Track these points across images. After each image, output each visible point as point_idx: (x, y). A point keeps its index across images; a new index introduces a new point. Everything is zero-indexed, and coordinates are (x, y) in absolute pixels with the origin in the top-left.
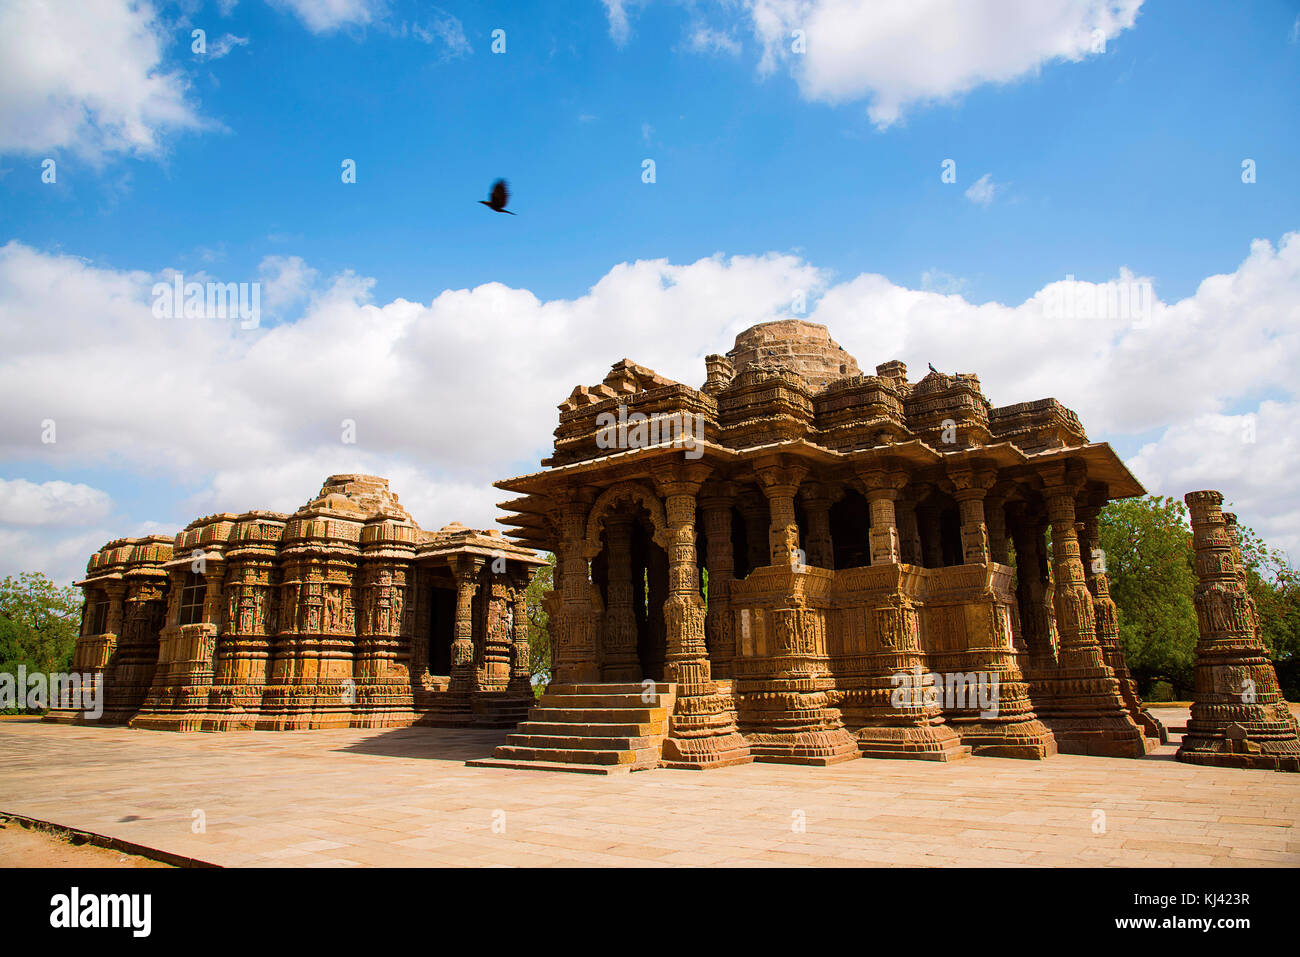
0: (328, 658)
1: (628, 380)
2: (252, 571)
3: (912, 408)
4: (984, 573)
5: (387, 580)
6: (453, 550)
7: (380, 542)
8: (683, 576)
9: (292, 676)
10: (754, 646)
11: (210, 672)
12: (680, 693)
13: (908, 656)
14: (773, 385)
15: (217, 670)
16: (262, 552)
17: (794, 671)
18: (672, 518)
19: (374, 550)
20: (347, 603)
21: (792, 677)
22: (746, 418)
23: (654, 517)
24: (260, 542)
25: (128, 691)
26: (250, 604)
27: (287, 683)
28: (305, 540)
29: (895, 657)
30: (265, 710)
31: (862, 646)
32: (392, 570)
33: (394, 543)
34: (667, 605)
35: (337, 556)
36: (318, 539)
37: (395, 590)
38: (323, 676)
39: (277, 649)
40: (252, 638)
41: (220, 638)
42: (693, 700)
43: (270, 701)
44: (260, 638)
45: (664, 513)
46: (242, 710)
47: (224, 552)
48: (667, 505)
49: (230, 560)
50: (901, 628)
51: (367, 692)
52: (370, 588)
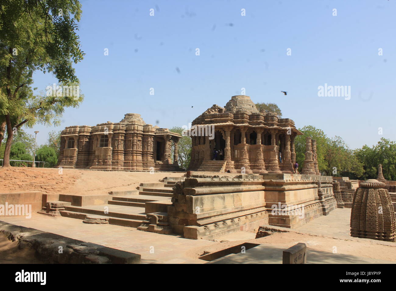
0: (138, 155)
1: (216, 108)
2: (120, 136)
3: (265, 118)
4: (274, 147)
5: (150, 139)
6: (165, 134)
7: (148, 131)
8: (228, 144)
9: (131, 159)
10: (237, 156)
11: (111, 158)
12: (227, 162)
13: (261, 159)
14: (243, 114)
15: (113, 157)
16: (123, 132)
17: (244, 160)
18: (226, 135)
19: (147, 133)
20: (141, 144)
21: (244, 161)
22: (238, 119)
23: (223, 134)
24: (122, 130)
25: (83, 161)
26: (120, 143)
27: (130, 160)
28: (133, 130)
29: (259, 159)
30: (124, 166)
31: (254, 157)
32: (151, 137)
33: (151, 131)
34: (225, 149)
35: (140, 134)
36: (136, 130)
37: (151, 142)
38: (138, 159)
39: (126, 153)
40: (121, 151)
41: (113, 151)
42: (229, 163)
43: (126, 164)
44: (123, 151)
45: (225, 134)
46: (120, 166)
47: (113, 131)
48: (226, 133)
49: (115, 133)
50: (260, 155)
51: (146, 163)
52: (146, 141)
